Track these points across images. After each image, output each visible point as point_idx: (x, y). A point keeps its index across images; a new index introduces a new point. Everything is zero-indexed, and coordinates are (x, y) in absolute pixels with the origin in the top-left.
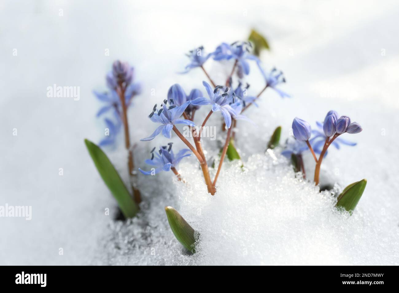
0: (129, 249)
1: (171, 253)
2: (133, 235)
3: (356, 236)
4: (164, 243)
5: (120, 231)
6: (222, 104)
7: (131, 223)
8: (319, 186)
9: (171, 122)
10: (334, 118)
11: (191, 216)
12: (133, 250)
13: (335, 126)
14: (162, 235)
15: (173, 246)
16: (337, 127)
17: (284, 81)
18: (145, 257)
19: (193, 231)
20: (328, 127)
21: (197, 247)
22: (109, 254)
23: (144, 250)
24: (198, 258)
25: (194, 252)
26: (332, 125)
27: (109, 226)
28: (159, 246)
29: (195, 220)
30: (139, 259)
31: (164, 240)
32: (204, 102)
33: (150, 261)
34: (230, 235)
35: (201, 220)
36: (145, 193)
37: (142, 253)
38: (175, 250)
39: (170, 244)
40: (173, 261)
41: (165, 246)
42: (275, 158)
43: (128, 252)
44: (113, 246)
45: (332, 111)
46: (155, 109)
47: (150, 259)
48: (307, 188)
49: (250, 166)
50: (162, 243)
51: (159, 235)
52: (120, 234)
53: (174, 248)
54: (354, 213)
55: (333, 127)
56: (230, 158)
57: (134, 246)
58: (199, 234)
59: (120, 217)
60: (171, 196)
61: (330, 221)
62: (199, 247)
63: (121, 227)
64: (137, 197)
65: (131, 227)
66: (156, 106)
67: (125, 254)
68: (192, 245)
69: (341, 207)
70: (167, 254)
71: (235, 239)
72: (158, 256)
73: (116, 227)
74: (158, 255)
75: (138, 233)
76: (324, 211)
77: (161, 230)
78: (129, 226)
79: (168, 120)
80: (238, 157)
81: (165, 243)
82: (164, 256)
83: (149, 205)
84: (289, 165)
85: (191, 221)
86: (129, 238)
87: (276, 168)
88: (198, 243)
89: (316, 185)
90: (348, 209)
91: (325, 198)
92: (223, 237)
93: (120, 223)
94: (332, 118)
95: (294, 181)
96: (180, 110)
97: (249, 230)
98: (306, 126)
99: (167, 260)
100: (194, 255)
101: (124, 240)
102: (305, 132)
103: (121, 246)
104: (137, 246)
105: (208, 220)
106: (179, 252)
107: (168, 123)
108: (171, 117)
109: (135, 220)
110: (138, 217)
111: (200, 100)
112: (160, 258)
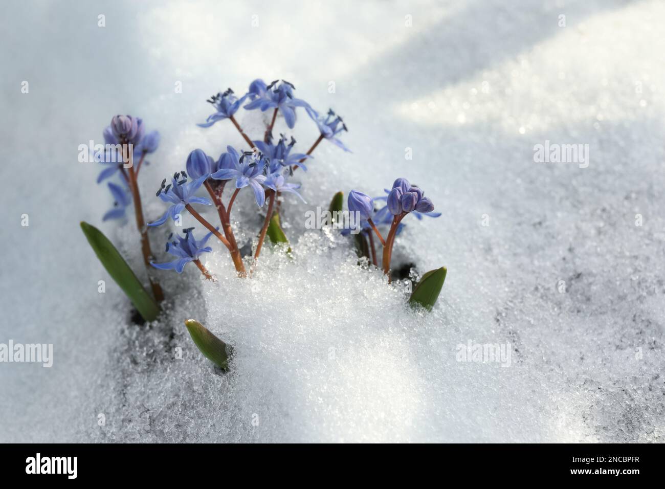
0: (149, 365)
1: (200, 371)
2: (153, 346)
3: (433, 340)
4: (191, 357)
5: (137, 338)
6: (252, 175)
7: (151, 327)
8: (389, 274)
9: (183, 201)
10: (400, 191)
11: (221, 325)
12: (154, 366)
13: (400, 203)
14: (189, 347)
15: (202, 362)
16: (403, 204)
17: (345, 128)
18: (168, 376)
19: (224, 345)
20: (393, 204)
21: (230, 364)
22: (123, 371)
23: (167, 366)
24: (232, 379)
25: (228, 370)
26: (397, 202)
27: (122, 332)
28: (186, 361)
29: (227, 331)
30: (161, 379)
31: (192, 354)
32: (228, 174)
33: (174, 381)
34: (270, 349)
35: (234, 330)
36: (167, 289)
37: (166, 370)
38: (204, 368)
39: (199, 359)
40: (203, 381)
41: (193, 361)
42: (332, 239)
43: (148, 368)
44: (128, 360)
45: (401, 179)
46: (163, 186)
47: (174, 379)
48: (372, 278)
49: (300, 251)
50: (189, 358)
51: (184, 346)
52: (137, 343)
53: (204, 365)
54: (433, 308)
55: (398, 204)
56: (274, 240)
57: (155, 361)
58: (232, 349)
59: (137, 319)
60: (199, 293)
61: (400, 322)
62: (233, 365)
63: (138, 334)
64: (158, 294)
65: (150, 334)
66: (164, 181)
67: (143, 372)
68: (224, 363)
69: (416, 303)
70: (196, 372)
71: (276, 354)
72: (185, 375)
73: (131, 334)
74: (185, 373)
75: (160, 342)
76: (392, 308)
77: (188, 339)
78: (148, 331)
79: (179, 199)
80: (284, 240)
81: (194, 358)
82: (191, 375)
83: (173, 303)
84: (350, 247)
85: (222, 331)
86: (148, 351)
87: (334, 253)
88: (232, 359)
89: (386, 272)
90: (424, 305)
91: (396, 290)
92: (261, 352)
93: (137, 328)
94: (398, 191)
95: (356, 269)
96: (195, 185)
97: (294, 341)
98: (365, 203)
99: (195, 381)
100: (228, 374)
101: (142, 352)
102: (364, 210)
103: (139, 360)
104: (158, 361)
105: (243, 330)
106: (210, 370)
107: (180, 202)
108: (183, 194)
109: (155, 324)
110: (159, 321)
111: (223, 173)
112: (187, 377)
